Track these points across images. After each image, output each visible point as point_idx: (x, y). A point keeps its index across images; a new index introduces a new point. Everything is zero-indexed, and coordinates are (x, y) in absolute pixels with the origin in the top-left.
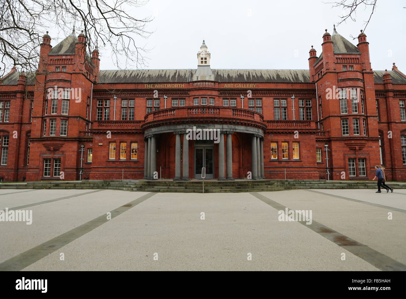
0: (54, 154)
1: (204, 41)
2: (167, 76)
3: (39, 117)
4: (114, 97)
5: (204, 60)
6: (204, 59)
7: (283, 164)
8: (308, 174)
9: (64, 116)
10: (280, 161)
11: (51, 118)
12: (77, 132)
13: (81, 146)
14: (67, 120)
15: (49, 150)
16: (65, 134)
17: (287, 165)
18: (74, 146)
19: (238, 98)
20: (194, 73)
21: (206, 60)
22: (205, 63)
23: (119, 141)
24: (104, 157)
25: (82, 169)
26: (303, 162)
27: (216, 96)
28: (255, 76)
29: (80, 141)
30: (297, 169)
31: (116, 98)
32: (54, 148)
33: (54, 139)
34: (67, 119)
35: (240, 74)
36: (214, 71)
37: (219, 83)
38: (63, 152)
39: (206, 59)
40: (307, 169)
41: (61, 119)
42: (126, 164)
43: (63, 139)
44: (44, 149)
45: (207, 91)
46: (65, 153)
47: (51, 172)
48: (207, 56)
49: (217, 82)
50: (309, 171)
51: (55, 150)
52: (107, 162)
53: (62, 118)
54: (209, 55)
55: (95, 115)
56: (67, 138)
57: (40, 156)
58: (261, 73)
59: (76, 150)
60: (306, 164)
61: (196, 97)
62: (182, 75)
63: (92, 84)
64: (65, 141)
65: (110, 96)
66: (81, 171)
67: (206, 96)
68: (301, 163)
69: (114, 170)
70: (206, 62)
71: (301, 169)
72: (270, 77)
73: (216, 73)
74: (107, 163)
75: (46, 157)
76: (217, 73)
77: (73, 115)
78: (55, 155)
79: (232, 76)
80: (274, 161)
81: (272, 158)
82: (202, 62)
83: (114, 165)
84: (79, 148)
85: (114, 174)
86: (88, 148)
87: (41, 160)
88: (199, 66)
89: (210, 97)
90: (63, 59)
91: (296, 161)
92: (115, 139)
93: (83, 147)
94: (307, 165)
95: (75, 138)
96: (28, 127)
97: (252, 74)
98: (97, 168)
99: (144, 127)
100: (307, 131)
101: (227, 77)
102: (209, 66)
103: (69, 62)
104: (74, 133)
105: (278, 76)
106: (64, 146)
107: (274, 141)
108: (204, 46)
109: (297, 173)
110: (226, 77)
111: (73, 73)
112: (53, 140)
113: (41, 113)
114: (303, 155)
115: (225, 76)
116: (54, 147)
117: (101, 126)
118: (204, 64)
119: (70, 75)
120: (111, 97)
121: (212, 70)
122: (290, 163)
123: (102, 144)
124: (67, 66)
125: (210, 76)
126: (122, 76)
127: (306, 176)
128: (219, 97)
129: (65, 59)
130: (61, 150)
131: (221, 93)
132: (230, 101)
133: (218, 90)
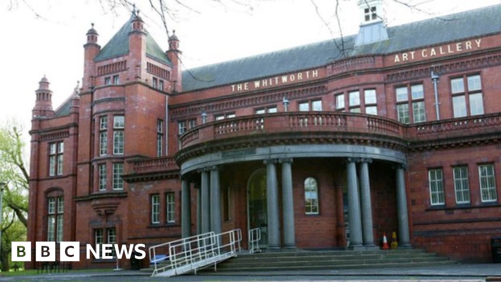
0: (107, 221)
3: (85, 163)
4: (201, 114)
7: (457, 215)
9: (117, 158)
10: (450, 209)
11: (99, 162)
14: (123, 163)
15: (100, 215)
16: (120, 186)
19: (424, 80)
32: (105, 211)
34: (122, 160)
37: (383, 56)
38: (118, 216)
41: (113, 163)
43: (117, 196)
44: (94, 214)
46: (121, 218)
49: (378, 55)
51: (107, 214)
52: (148, 228)
53: (114, 160)
56: (123, 193)
57: (89, 226)
63: (165, 97)
64: (121, 197)
65: (196, 113)
74: (149, 230)
75: (98, 225)
77: (130, 154)
78: (108, 223)
80: (436, 208)
82: (368, 18)
87: (91, 231)
90: (113, 64)
103: (122, 67)
106: (119, 206)
111: (128, 84)
112: (104, 198)
113: (88, 155)
116: (107, 209)
118: (371, 21)
119: (122, 88)
120: (198, 115)
121: (388, 29)
124: (120, 73)
128: (386, 84)
129: (116, 63)
130: (116, 213)
131: (388, 76)
132: (410, 91)
133: (383, 71)
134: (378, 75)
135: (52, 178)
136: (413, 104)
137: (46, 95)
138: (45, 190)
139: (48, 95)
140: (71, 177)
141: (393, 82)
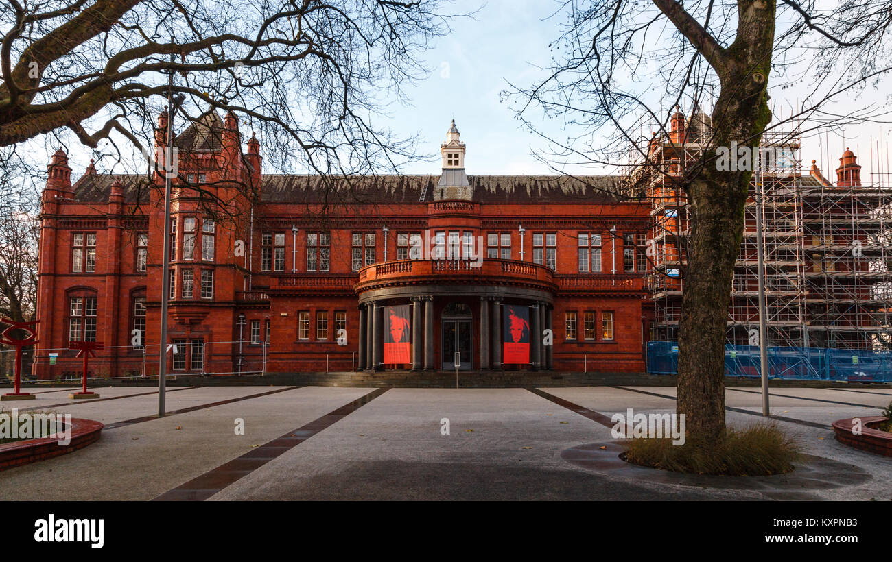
0: (191, 331)
1: (453, 121)
2: (386, 187)
4: (292, 228)
5: (453, 159)
6: (453, 156)
7: (585, 348)
8: (627, 364)
9: (206, 264)
10: (580, 343)
11: (183, 267)
12: (231, 293)
13: (240, 317)
14: (213, 270)
15: (183, 324)
16: (209, 295)
17: (592, 349)
18: (226, 318)
19: (513, 231)
20: (434, 182)
21: (458, 157)
22: (455, 165)
23: (314, 310)
24: (290, 335)
25: (242, 356)
26: (618, 345)
27: (476, 228)
28: (548, 189)
29: (238, 306)
30: (608, 356)
31: (296, 230)
32: (190, 320)
33: (191, 304)
34: (213, 268)
35: (519, 184)
36: (471, 179)
37: (481, 204)
38: (207, 327)
39: (456, 156)
40: (624, 356)
41: (202, 269)
42: (327, 348)
43: (207, 305)
44: (175, 322)
45: (460, 219)
46: (211, 329)
47: (186, 362)
48: (460, 150)
49: (477, 203)
50: (628, 359)
51: (192, 324)
52: (295, 343)
53: (204, 267)
54: (463, 147)
55: (259, 260)
56: (214, 303)
58: (558, 182)
59: (231, 324)
60: (624, 348)
61: (439, 229)
62: (414, 187)
63: (251, 205)
64: (210, 307)
65: (285, 227)
66: (240, 360)
67: (458, 229)
68: (616, 346)
69: (308, 356)
70: (457, 163)
71: (615, 356)
72: (575, 190)
73: (475, 184)
74: (296, 345)
75: (178, 335)
76: (478, 183)
77: (224, 263)
78: (193, 333)
79: (505, 189)
80: (571, 342)
81: (569, 338)
82: (450, 162)
83: (308, 349)
84: (236, 319)
85: (308, 363)
86: (251, 321)
88: (444, 169)
89: (466, 229)
90: (199, 160)
91: (607, 343)
92: (308, 305)
93: (244, 319)
94: (626, 349)
95: (229, 303)
96: (134, 282)
97: (542, 186)
98: (279, 353)
99: (360, 287)
100: (627, 294)
101: (495, 190)
102: (463, 169)
103: (210, 165)
104: (226, 292)
105: (589, 187)
106: (209, 316)
107: (571, 310)
108: (455, 131)
109: (608, 363)
110: (493, 192)
112: (188, 306)
114: (619, 332)
115: (491, 189)
116: (191, 318)
117: (284, 284)
118: (453, 166)
120: (287, 228)
121: (468, 176)
122: (597, 345)
123: (286, 314)
124: (207, 172)
125: (465, 189)
126: (303, 185)
127: (623, 368)
128: (480, 229)
129: (203, 160)
130: (203, 323)
131: (484, 222)
132: (499, 237)
133: (479, 217)
134: (476, 220)
135: (78, 275)
136: (502, 250)
137: (64, 173)
138: (66, 288)
139: (66, 172)
140: (113, 277)
141: (487, 229)
